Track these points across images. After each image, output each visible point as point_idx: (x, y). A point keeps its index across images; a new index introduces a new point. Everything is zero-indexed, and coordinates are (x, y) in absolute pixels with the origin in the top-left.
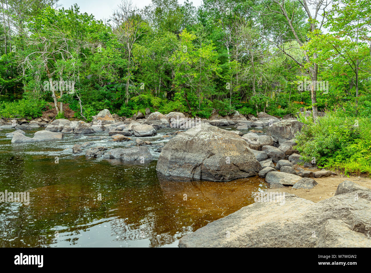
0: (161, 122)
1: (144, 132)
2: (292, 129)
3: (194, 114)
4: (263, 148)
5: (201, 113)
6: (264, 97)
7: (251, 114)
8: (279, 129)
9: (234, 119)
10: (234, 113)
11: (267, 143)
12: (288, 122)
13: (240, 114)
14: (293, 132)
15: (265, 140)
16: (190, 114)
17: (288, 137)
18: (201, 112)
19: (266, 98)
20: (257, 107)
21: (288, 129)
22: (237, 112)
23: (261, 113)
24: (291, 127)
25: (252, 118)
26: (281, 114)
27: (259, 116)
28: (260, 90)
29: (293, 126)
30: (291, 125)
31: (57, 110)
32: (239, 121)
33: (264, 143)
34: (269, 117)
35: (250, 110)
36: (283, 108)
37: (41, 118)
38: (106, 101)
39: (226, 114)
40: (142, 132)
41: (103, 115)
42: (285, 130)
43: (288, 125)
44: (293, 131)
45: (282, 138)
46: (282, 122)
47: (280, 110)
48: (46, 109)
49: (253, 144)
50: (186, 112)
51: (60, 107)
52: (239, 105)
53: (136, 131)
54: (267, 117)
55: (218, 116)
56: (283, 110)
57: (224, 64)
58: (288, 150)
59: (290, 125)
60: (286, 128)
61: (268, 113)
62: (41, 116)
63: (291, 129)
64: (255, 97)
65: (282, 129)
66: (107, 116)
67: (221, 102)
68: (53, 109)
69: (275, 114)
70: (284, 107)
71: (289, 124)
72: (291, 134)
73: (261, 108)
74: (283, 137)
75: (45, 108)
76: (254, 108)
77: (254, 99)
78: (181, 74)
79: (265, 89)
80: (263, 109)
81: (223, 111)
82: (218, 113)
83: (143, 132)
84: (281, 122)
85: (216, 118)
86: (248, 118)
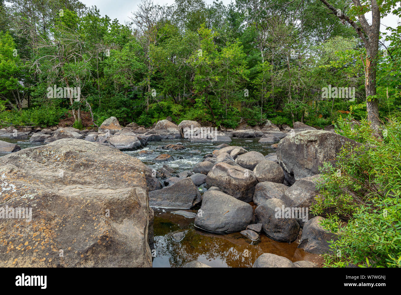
0: (168, 131)
1: (123, 145)
2: (319, 151)
3: (219, 123)
4: (258, 187)
5: (226, 123)
6: (301, 104)
7: (286, 124)
8: (294, 148)
9: (263, 130)
10: (266, 122)
11: (270, 176)
12: (311, 136)
13: (272, 123)
14: (321, 156)
15: (266, 169)
16: (215, 123)
17: (310, 165)
18: (226, 121)
19: (303, 105)
20: (293, 116)
21: (312, 148)
22: (269, 121)
23: (298, 123)
24: (316, 146)
25: (287, 129)
26: (322, 124)
27: (294, 126)
28: (296, 96)
29: (321, 144)
30: (318, 142)
31: (75, 118)
32: (269, 132)
33: (263, 176)
34: (306, 127)
35: (285, 119)
36: (325, 118)
37: (56, 127)
38: (123, 109)
39: (257, 123)
40: (119, 145)
41: (108, 123)
42: (305, 152)
43: (311, 141)
44: (322, 154)
45: (299, 168)
46: (300, 134)
47: (321, 120)
48: (65, 116)
49: (235, 179)
50: (210, 121)
51: (78, 114)
52: (272, 115)
53: (112, 143)
54: (303, 128)
55: (246, 125)
56: (324, 120)
57: (255, 68)
58: (305, 202)
59: (315, 141)
60: (307, 147)
61: (306, 123)
62: (57, 125)
63: (317, 151)
64: (291, 104)
65: (299, 148)
66: (112, 125)
67: (250, 110)
68: (72, 117)
69: (315, 125)
70: (325, 116)
71: (313, 138)
72: (317, 162)
73: (297, 117)
74: (301, 166)
75: (63, 116)
76: (290, 118)
77: (289, 107)
78: (201, 77)
79: (303, 96)
80: (301, 118)
81: (253, 120)
82: (247, 122)
83: (121, 145)
84: (297, 135)
85: (244, 128)
86: (281, 129)
